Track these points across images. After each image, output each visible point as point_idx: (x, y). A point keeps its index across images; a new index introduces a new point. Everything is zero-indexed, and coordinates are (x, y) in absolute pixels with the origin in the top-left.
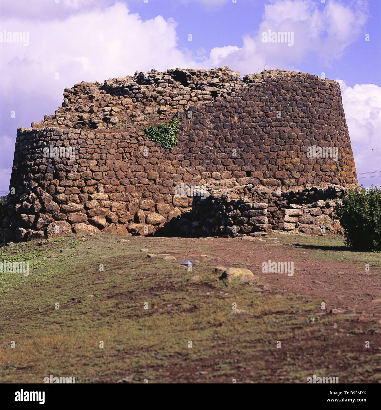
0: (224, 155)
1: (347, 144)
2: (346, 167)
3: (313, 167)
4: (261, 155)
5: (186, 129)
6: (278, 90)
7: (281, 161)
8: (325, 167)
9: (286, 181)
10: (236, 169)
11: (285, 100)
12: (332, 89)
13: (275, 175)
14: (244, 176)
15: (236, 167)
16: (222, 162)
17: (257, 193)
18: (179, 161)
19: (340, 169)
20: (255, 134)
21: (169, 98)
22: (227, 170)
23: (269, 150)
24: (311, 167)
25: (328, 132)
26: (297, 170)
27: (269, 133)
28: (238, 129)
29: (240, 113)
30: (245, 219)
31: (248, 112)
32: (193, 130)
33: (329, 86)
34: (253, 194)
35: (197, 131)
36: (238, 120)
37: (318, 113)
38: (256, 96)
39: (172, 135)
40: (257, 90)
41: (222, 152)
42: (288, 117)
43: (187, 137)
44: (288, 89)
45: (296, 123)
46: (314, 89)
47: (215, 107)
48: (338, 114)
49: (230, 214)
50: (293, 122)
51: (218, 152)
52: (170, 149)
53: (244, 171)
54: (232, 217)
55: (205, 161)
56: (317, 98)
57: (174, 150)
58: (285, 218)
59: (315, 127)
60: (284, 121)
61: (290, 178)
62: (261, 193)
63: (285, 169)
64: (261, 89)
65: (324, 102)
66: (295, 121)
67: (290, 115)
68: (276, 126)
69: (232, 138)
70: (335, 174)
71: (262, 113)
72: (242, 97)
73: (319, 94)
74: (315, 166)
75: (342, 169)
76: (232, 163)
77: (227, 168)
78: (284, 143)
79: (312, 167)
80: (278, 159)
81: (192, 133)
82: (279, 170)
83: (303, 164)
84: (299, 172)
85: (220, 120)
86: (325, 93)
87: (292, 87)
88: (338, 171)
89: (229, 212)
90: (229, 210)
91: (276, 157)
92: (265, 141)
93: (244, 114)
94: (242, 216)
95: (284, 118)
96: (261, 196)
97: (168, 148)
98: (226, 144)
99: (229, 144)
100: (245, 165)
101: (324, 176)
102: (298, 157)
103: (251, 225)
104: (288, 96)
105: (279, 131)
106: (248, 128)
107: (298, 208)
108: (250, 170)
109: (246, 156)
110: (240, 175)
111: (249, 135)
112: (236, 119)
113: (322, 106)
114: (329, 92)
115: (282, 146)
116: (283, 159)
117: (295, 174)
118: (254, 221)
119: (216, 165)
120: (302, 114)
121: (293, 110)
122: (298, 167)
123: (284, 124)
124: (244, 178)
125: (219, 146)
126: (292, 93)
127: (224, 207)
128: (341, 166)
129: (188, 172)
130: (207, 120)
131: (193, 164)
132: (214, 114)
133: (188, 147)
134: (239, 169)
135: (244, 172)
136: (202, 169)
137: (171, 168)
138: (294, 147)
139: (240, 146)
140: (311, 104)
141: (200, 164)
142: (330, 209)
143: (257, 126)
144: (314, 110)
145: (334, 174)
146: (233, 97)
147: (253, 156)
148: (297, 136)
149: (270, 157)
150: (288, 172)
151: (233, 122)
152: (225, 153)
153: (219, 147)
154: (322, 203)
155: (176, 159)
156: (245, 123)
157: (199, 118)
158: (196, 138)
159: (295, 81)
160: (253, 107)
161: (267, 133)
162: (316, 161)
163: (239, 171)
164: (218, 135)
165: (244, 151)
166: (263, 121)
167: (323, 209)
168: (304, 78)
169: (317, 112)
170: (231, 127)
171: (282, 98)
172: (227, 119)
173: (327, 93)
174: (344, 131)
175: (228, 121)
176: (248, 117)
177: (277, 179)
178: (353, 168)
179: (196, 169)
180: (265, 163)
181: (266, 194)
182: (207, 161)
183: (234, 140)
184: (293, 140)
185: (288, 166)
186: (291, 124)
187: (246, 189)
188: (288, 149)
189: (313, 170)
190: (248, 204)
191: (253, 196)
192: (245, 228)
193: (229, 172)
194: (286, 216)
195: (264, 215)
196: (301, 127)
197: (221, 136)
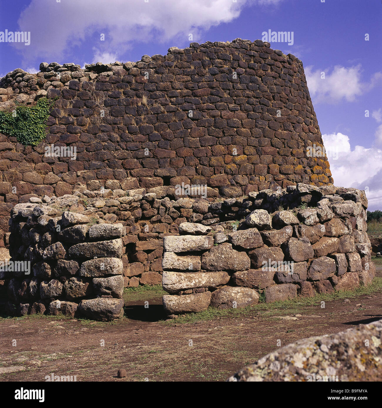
0: (126, 153)
1: (316, 137)
2: (317, 168)
3: (269, 168)
4: (185, 151)
5: (63, 114)
6: (210, 59)
7: (218, 160)
8: (285, 167)
9: (227, 190)
10: (145, 174)
11: (222, 72)
12: (291, 62)
13: (208, 181)
14: (159, 184)
15: (145, 171)
16: (122, 164)
17: (166, 208)
18: (50, 163)
19: (309, 170)
20: (175, 121)
21: (60, 83)
22: (132, 175)
23: (199, 144)
24: (264, 167)
25: (289, 119)
26: (242, 173)
27: (197, 120)
28: (148, 114)
29: (152, 91)
30: (73, 264)
31: (164, 90)
32: (75, 116)
33: (286, 58)
34: (158, 209)
35: (80, 118)
36: (147, 101)
37: (273, 91)
38: (176, 66)
39: (35, 123)
40: (178, 59)
41: (123, 149)
42: (226, 96)
43: (64, 127)
44: (225, 57)
45: (240, 105)
46: (265, 59)
47: (113, 83)
48: (302, 96)
49: (45, 252)
50: (235, 103)
51: (116, 150)
52: (33, 146)
53: (159, 176)
54: (48, 261)
55: (94, 162)
56: (269, 71)
57: (39, 147)
58: (165, 260)
59: (268, 111)
60: (221, 101)
61: (232, 185)
62: (174, 207)
63: (225, 172)
64: (185, 57)
65: (280, 77)
66: (237, 102)
67: (229, 94)
68: (208, 109)
69: (139, 127)
70: (302, 177)
71: (185, 91)
72: (155, 68)
73: (272, 67)
74: (271, 166)
75: (312, 171)
76: (140, 166)
77: (130, 172)
78: (221, 133)
79: (266, 169)
80: (213, 158)
81: (71, 120)
82: (215, 174)
83: (253, 164)
84: (246, 175)
85: (119, 101)
86: (281, 66)
87: (231, 56)
88: (306, 173)
89: (44, 250)
90: (44, 244)
91: (210, 154)
92: (191, 131)
93: (158, 93)
94: (68, 258)
95: (221, 97)
96: (173, 212)
97: (29, 145)
98: (130, 136)
99: (133, 137)
100: (160, 167)
101: (286, 181)
102: (244, 154)
103: (85, 279)
104: (226, 67)
105: (214, 117)
106: (163, 112)
107: (198, 233)
108: (168, 174)
109: (162, 153)
110: (152, 182)
111: (166, 123)
112: (145, 100)
113: (278, 83)
114: (287, 65)
115: (218, 138)
116: (221, 157)
117: (240, 178)
118: (90, 271)
119: (114, 168)
120: (247, 92)
121: (233, 87)
122: (245, 167)
123: (220, 105)
124: (159, 187)
125: (119, 139)
126: (232, 64)
127: (37, 238)
128: (310, 167)
129: (64, 181)
130: (98, 102)
131: (74, 168)
132: (110, 93)
133: (65, 141)
134: (150, 173)
135: (158, 178)
136: (88, 176)
137: (33, 175)
138: (238, 138)
139: (152, 139)
140: (262, 80)
141: (85, 169)
142: (282, 230)
143: (178, 109)
144: (266, 88)
145: (300, 178)
146: (141, 68)
147: (173, 154)
148: (242, 124)
149: (200, 155)
150: (230, 177)
151: (140, 104)
152: (127, 150)
153: (118, 142)
154: (263, 217)
155: (43, 162)
156: (160, 105)
157: (85, 98)
158: (79, 129)
159: (236, 48)
160: (171, 82)
161: (196, 120)
162: (271, 158)
163: (151, 177)
164: (116, 124)
165: (159, 147)
166: (188, 102)
167: (266, 233)
168: (250, 45)
169: (271, 89)
170: (137, 111)
171: (216, 70)
172: (130, 100)
173: (284, 67)
174: (311, 119)
175: (132, 103)
176: (164, 96)
177: (213, 187)
178: (327, 169)
179: (78, 176)
180: (192, 163)
181: (182, 210)
182: (98, 163)
183: (142, 130)
184: (235, 129)
185: (229, 166)
186: (231, 106)
187: (144, 201)
188: (227, 142)
189: (268, 173)
190: (77, 226)
191: (158, 213)
192: (71, 288)
193: (134, 179)
194: (166, 254)
195: (113, 253)
196: (247, 111)
197: (122, 125)
